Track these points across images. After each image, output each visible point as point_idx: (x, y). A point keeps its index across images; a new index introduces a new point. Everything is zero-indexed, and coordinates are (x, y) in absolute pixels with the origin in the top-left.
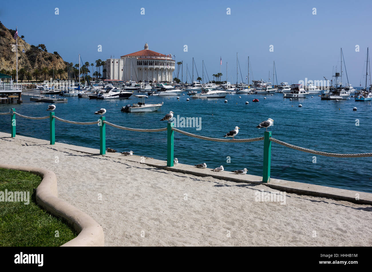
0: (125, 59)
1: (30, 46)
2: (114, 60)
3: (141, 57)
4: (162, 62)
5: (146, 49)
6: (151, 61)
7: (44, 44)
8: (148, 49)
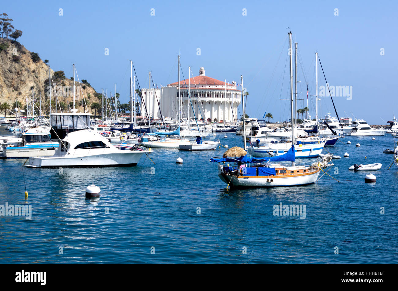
0: (163, 90)
1: (53, 73)
2: (147, 90)
3: (183, 86)
4: (211, 92)
5: (201, 75)
6: (201, 92)
7: (63, 71)
8: (204, 75)
